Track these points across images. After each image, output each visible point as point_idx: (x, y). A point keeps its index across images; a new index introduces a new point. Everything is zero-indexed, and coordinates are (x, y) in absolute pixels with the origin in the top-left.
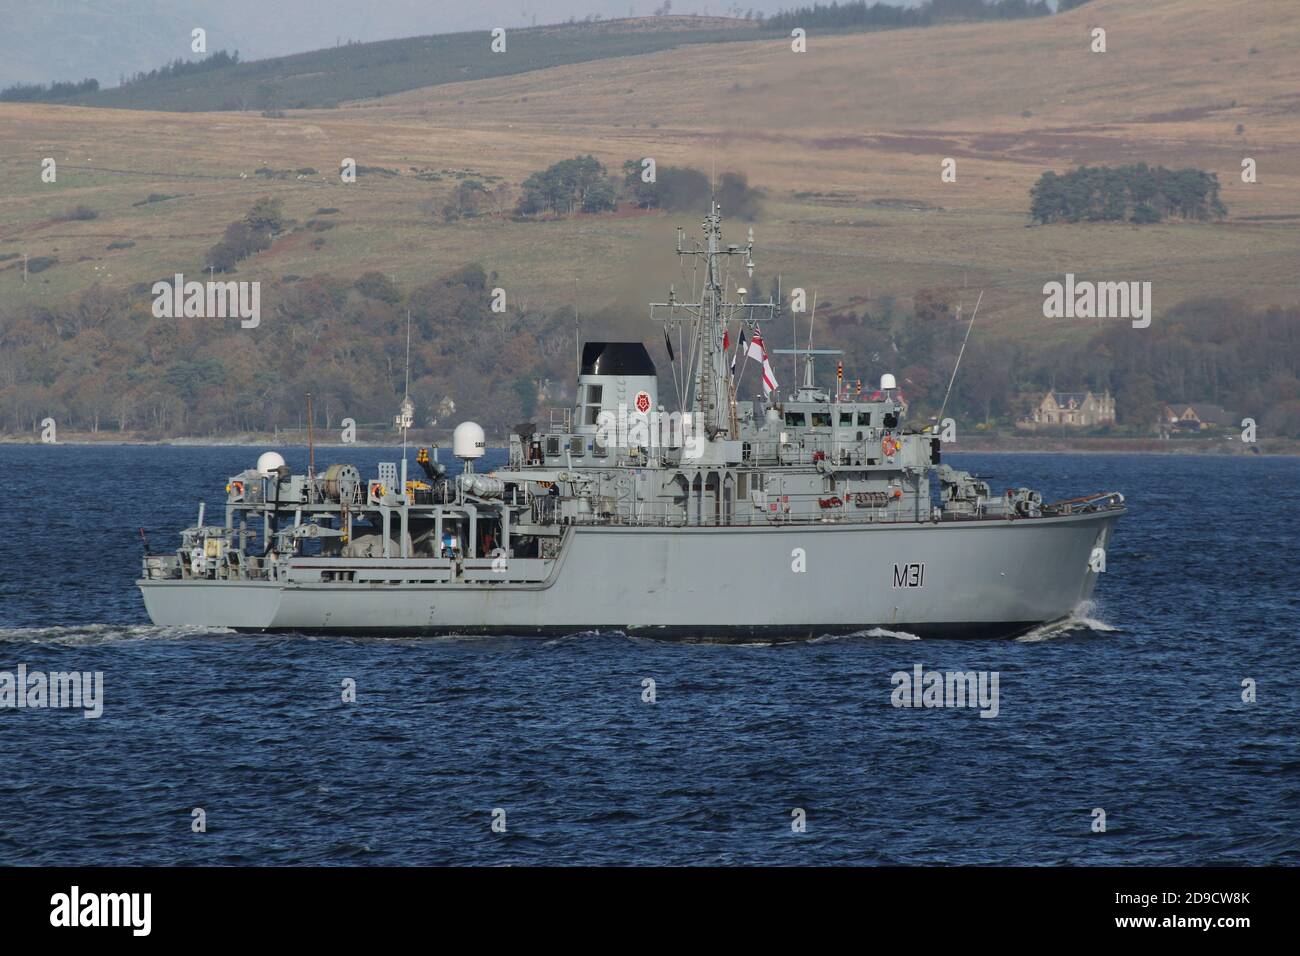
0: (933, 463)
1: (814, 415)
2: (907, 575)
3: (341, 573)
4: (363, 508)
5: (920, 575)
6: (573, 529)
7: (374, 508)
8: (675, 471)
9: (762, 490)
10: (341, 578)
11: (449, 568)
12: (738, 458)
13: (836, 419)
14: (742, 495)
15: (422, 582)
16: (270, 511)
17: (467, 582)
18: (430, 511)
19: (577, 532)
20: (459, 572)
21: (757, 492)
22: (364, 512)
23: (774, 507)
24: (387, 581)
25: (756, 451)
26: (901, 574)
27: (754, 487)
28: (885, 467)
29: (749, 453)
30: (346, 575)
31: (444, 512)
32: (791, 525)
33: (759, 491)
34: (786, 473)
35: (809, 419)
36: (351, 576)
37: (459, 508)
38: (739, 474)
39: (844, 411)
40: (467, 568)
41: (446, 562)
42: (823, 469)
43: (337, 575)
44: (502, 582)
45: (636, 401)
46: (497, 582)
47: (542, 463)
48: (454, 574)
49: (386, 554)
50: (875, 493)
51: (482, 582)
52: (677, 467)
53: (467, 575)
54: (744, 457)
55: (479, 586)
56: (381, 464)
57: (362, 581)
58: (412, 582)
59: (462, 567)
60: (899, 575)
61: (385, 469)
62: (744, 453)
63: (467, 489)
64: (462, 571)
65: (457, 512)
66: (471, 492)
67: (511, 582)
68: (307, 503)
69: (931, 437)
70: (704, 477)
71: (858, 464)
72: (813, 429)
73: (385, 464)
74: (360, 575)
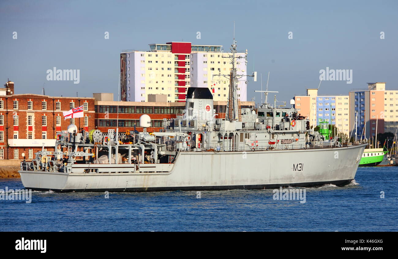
0: (307, 129)
1: (268, 113)
2: (298, 167)
3: (92, 170)
4: (102, 146)
5: (302, 167)
6: (181, 153)
7: (106, 146)
8: (218, 132)
9: (249, 138)
10: (92, 171)
11: (134, 167)
12: (241, 128)
13: (275, 114)
14: (242, 140)
15: (123, 172)
16: (70, 146)
17: (140, 172)
18: (127, 147)
19: (182, 154)
20: (137, 169)
21: (247, 139)
22: (102, 147)
23: (253, 144)
24: (110, 172)
25: (247, 125)
26: (296, 166)
27: (246, 137)
28: (291, 131)
29: (244, 126)
30: (94, 170)
31: (132, 147)
32: (258, 151)
33: (248, 139)
34: (257, 133)
35: (266, 114)
36: (96, 171)
37: (138, 146)
38: (241, 133)
39: (277, 112)
40: (140, 167)
41: (133, 165)
42: (270, 131)
43: (91, 170)
44: (154, 172)
45: (206, 108)
46: (152, 172)
47: (173, 128)
48: (135, 169)
49: (110, 163)
50: (287, 139)
51: (146, 172)
52: (219, 131)
53: (141, 170)
54: (243, 128)
55: (145, 174)
56: (109, 130)
57: (100, 173)
58: (119, 172)
59: (139, 167)
60: (295, 168)
61: (111, 132)
62: (243, 126)
63: (142, 139)
64: (138, 168)
65: (137, 147)
66: (143, 140)
67: (157, 172)
68: (83, 143)
69: (306, 121)
70: (228, 134)
71: (282, 130)
72: (267, 118)
73: (111, 130)
74: (100, 170)
